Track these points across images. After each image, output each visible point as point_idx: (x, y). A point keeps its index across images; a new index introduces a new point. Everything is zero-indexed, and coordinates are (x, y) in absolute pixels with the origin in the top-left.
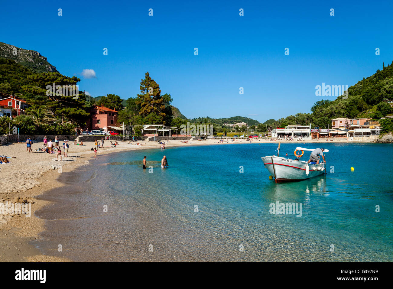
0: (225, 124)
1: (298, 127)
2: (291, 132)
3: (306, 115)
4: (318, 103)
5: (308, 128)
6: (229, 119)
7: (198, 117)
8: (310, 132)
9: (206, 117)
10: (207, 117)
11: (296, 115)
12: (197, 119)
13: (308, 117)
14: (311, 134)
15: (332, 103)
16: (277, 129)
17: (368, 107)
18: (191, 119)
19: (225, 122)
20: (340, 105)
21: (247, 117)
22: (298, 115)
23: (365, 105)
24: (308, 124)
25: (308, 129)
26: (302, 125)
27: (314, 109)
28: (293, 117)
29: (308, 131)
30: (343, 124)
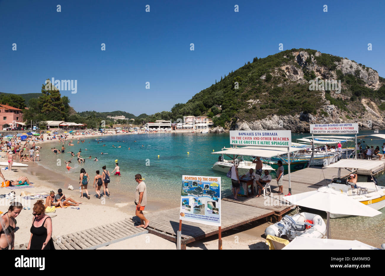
0: (108, 117)
1: (163, 121)
2: (158, 125)
3: (168, 113)
4: (176, 105)
5: (169, 122)
6: (111, 113)
7: (85, 111)
8: (171, 126)
9: (92, 111)
10: (94, 111)
11: (162, 113)
12: (84, 112)
13: (170, 114)
14: (171, 127)
15: (184, 105)
16: (149, 123)
17: (206, 109)
18: (80, 112)
19: (108, 115)
20: (189, 107)
21: (125, 112)
22: (163, 112)
23: (205, 108)
24: (169, 120)
25: (170, 124)
26: (166, 120)
27: (173, 110)
28: (160, 114)
29: (170, 125)
30: (191, 120)
